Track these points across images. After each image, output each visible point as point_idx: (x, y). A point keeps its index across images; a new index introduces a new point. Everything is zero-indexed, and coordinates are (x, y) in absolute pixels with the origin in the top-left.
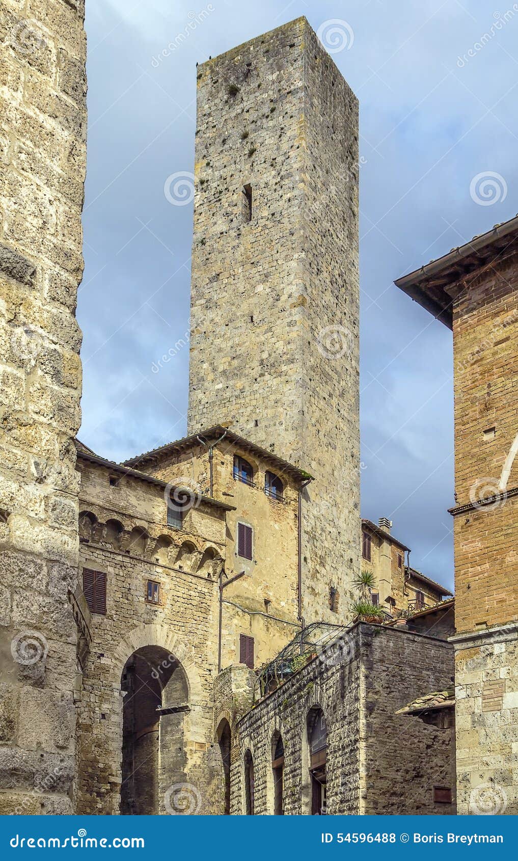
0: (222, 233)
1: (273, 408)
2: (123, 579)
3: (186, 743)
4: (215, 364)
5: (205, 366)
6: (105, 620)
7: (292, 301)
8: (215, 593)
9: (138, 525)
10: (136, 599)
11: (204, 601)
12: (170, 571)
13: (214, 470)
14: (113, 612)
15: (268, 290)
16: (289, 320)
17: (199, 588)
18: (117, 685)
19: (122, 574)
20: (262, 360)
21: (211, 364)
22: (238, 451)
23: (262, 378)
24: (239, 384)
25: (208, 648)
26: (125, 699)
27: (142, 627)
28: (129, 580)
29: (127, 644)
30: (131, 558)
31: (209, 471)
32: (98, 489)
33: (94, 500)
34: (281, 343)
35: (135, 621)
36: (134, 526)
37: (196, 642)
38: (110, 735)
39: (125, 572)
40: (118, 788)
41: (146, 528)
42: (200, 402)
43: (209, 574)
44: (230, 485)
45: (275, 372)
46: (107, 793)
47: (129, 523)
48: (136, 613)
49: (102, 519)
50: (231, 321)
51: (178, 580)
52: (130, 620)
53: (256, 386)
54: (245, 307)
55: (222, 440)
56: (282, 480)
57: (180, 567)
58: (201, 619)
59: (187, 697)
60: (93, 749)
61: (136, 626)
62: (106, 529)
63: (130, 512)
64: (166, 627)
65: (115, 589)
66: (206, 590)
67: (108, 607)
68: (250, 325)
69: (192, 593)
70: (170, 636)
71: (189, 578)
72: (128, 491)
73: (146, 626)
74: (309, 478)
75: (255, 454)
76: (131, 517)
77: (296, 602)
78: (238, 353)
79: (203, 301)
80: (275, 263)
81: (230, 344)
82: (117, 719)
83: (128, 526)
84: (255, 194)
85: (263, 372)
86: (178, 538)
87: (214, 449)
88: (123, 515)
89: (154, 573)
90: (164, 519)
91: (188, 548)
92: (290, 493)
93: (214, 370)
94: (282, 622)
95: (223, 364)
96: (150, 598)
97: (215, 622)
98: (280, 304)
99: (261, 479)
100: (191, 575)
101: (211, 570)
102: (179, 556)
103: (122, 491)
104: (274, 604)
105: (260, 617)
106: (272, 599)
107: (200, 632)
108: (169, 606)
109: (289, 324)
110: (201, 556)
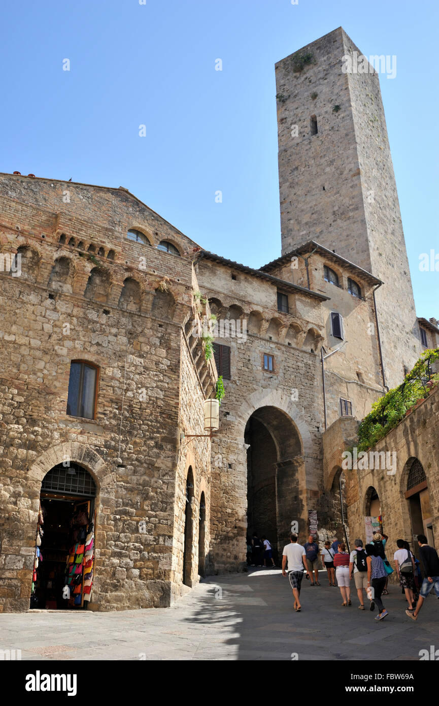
0: (298, 144)
1: (346, 240)
2: (244, 352)
3: (301, 491)
4: (299, 219)
5: (292, 222)
6: (230, 384)
7: (352, 173)
8: (318, 365)
9: (254, 309)
10: (254, 368)
11: (309, 371)
12: (281, 347)
13: (309, 274)
14: (237, 378)
15: (333, 170)
16: (350, 185)
17: (305, 361)
18: (241, 439)
19: (243, 348)
20: (334, 212)
21: (297, 220)
22: (327, 262)
23: (335, 223)
24: (318, 230)
25: (315, 409)
26: (249, 451)
27: (260, 391)
28: (248, 353)
29: (249, 404)
30: (250, 335)
31: (306, 276)
32: (223, 282)
33: (220, 290)
34: (347, 199)
35: (254, 386)
36: (252, 310)
37: (305, 403)
38: (237, 483)
39: (245, 346)
41: (261, 311)
42: (290, 244)
43: (312, 350)
44: (323, 285)
45: (345, 217)
46: (234, 538)
47: (247, 307)
48: (255, 379)
49: (226, 304)
50: (309, 192)
51: (288, 353)
52: (250, 385)
53: (331, 229)
54: (318, 182)
55: (314, 253)
56: (359, 285)
57: (289, 344)
58: (308, 385)
59: (300, 450)
60: (222, 495)
61: (256, 390)
62: (229, 313)
63: (249, 299)
64: (280, 391)
65: (238, 359)
66: (311, 363)
67: (232, 373)
68: (323, 192)
69: (299, 364)
70: (284, 398)
71: (297, 353)
72: (246, 284)
73: (264, 389)
74: (380, 283)
75: (339, 264)
76: (249, 303)
77: (380, 374)
78: (315, 210)
80: (337, 154)
81: (309, 206)
82: (243, 469)
83: (247, 310)
84: (318, 119)
85: (335, 219)
86: (286, 320)
87: (309, 260)
88: (244, 301)
89: (269, 348)
90: (275, 306)
91: (295, 329)
92: (367, 294)
93: (299, 223)
94: (372, 390)
95: (305, 218)
96: (266, 368)
97: (320, 389)
98: (343, 176)
99: (345, 283)
100: (298, 350)
101: (313, 347)
102: (287, 335)
103: (241, 284)
104: (364, 376)
105: (355, 385)
106: (362, 371)
107: (308, 396)
108: (282, 375)
109: (352, 187)
110: (305, 335)
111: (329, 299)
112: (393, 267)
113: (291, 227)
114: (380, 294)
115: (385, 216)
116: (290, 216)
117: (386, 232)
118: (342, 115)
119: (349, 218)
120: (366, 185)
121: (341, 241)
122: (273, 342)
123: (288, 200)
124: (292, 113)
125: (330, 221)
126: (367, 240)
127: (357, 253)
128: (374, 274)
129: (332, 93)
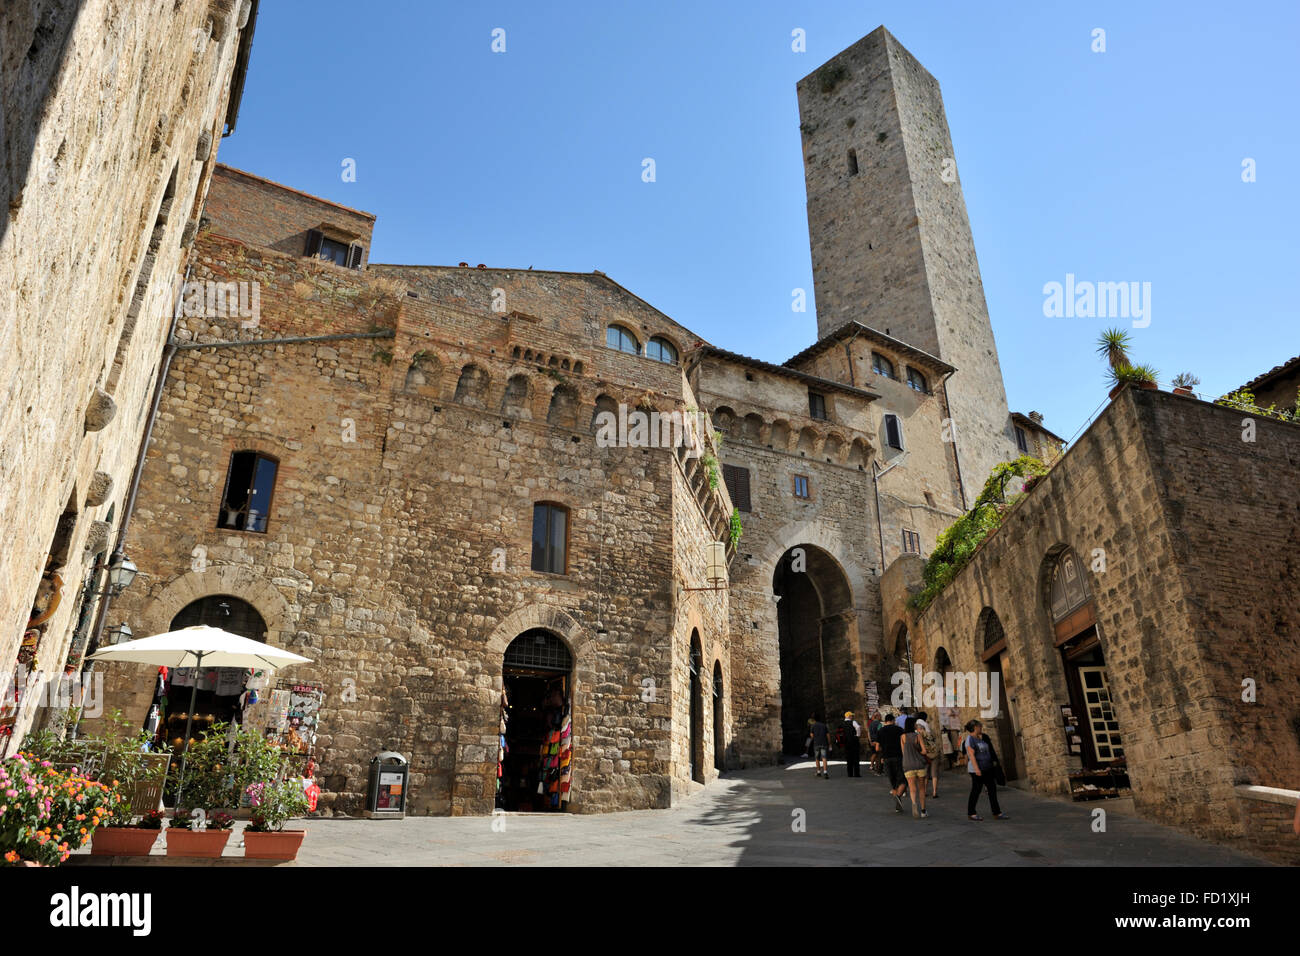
1: (903, 314)
2: (767, 474)
3: (854, 655)
4: (840, 291)
5: (830, 294)
6: (751, 518)
7: (907, 223)
8: (869, 486)
9: (779, 418)
10: (783, 495)
11: (858, 494)
12: (818, 464)
13: (853, 365)
14: (759, 509)
15: (882, 220)
16: (907, 238)
17: (852, 481)
18: (769, 589)
19: (766, 470)
20: (885, 277)
21: (836, 291)
22: (877, 347)
23: (888, 292)
24: (865, 303)
25: (869, 545)
26: (779, 604)
27: (792, 525)
28: (774, 476)
29: (777, 543)
30: (774, 452)
31: (848, 370)
32: (735, 385)
33: (732, 395)
34: (902, 259)
35: (783, 519)
36: (775, 419)
37: (854, 538)
38: (765, 647)
39: (769, 467)
40: (779, 712)
41: (788, 420)
42: (828, 325)
43: (860, 467)
44: (871, 379)
45: (901, 284)
46: (764, 720)
47: (769, 416)
48: (784, 509)
49: (741, 413)
50: (851, 252)
51: (827, 473)
52: (778, 517)
53: (882, 301)
54: (862, 238)
55: (856, 337)
56: (924, 374)
57: (828, 460)
58: (858, 513)
59: (850, 601)
60: (746, 664)
61: (785, 524)
62: (746, 425)
63: (771, 405)
64: (819, 524)
65: (760, 484)
66: (859, 483)
67: (752, 503)
68: (869, 251)
69: (844, 486)
70: (825, 533)
71: (839, 472)
72: (766, 386)
73: (796, 522)
74: (952, 370)
75: (893, 349)
76: (771, 410)
77: (959, 493)
78: (860, 277)
79: (822, 244)
80: (886, 199)
81: (851, 272)
82: (772, 629)
83: (769, 419)
84: (858, 153)
85: (888, 287)
86: (823, 429)
87: (851, 346)
88: (763, 408)
89: (801, 467)
90: (806, 411)
91: (835, 440)
92: (935, 386)
93: (839, 295)
94: (947, 515)
95: (848, 289)
96: (798, 494)
97: (873, 516)
98: (896, 228)
99: (903, 373)
100: (841, 467)
101: (862, 462)
102: (826, 448)
103: (760, 386)
104: (935, 497)
105: (922, 510)
106: (932, 491)
107: (857, 528)
108: (820, 501)
109: (908, 242)
110: (850, 447)
111: (880, 397)
112: (972, 346)
113: (828, 301)
114: (953, 385)
115: (957, 277)
116: (826, 287)
117: (959, 299)
118: (890, 146)
119: (906, 285)
120: (928, 238)
121: (896, 316)
122: (806, 459)
123: (823, 266)
124: (822, 148)
125: (880, 290)
126: (932, 313)
127: (920, 331)
128: (944, 359)
129: (875, 116)
